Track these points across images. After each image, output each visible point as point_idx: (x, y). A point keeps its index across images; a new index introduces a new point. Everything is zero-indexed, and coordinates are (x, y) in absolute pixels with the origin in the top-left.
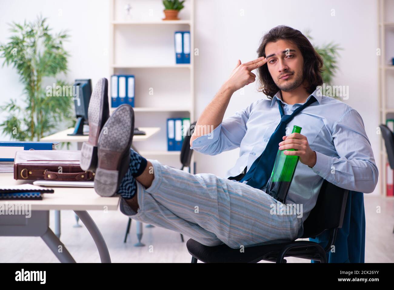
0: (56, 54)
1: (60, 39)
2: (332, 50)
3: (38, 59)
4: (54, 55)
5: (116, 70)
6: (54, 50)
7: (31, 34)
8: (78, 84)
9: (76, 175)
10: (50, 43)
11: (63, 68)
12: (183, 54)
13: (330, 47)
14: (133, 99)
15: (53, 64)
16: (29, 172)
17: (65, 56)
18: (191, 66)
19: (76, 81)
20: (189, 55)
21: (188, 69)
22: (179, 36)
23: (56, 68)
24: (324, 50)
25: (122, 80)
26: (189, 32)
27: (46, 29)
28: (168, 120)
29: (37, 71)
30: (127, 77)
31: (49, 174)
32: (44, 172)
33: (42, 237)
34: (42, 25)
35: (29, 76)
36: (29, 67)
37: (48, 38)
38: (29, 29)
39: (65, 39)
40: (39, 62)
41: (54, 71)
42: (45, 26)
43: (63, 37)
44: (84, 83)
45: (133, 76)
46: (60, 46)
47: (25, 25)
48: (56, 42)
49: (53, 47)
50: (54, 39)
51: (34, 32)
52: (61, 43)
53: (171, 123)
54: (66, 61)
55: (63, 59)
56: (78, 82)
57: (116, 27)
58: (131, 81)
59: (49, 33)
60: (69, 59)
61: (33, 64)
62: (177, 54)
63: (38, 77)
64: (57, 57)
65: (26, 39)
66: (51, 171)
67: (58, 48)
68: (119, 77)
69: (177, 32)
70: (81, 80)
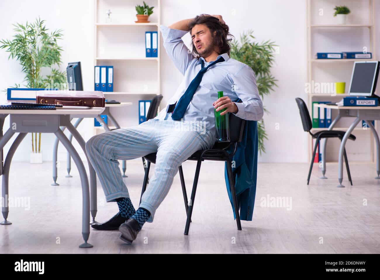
0: (51, 49)
1: (55, 37)
2: (269, 46)
3: (37, 52)
4: (49, 49)
5: (98, 61)
6: (50, 46)
7: (31, 32)
8: (71, 66)
9: (74, 103)
10: (47, 40)
11: (57, 60)
12: (151, 49)
13: (268, 44)
14: (112, 84)
15: (49, 57)
16: (45, 100)
17: (58, 50)
18: (158, 59)
19: (69, 64)
20: (157, 50)
21: (156, 61)
22: (148, 35)
23: (52, 59)
24: (263, 46)
25: (104, 70)
26: (157, 32)
27: (43, 30)
28: (140, 101)
29: (36, 62)
30: (107, 68)
31: (58, 102)
32: (55, 101)
33: (55, 133)
34: (40, 26)
35: (30, 66)
36: (30, 59)
37: (45, 36)
38: (30, 29)
39: (59, 37)
40: (37, 55)
41: (49, 62)
42: (42, 27)
43: (57, 35)
44: (75, 65)
45: (112, 67)
46: (54, 42)
47: (27, 25)
48: (52, 40)
49: (49, 43)
50: (50, 38)
51: (34, 31)
52: (55, 40)
53: (142, 104)
54: (59, 55)
55: (57, 53)
56: (70, 65)
57: (99, 28)
58: (110, 70)
59: (46, 32)
60: (61, 53)
61: (33, 56)
62: (147, 49)
63: (36, 67)
64: (52, 51)
65: (27, 37)
66: (59, 100)
67: (53, 44)
68: (101, 67)
69: (147, 32)
70: (73, 63)
